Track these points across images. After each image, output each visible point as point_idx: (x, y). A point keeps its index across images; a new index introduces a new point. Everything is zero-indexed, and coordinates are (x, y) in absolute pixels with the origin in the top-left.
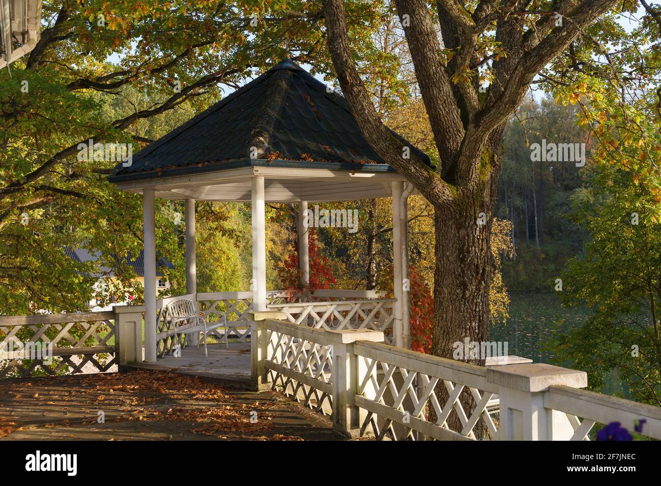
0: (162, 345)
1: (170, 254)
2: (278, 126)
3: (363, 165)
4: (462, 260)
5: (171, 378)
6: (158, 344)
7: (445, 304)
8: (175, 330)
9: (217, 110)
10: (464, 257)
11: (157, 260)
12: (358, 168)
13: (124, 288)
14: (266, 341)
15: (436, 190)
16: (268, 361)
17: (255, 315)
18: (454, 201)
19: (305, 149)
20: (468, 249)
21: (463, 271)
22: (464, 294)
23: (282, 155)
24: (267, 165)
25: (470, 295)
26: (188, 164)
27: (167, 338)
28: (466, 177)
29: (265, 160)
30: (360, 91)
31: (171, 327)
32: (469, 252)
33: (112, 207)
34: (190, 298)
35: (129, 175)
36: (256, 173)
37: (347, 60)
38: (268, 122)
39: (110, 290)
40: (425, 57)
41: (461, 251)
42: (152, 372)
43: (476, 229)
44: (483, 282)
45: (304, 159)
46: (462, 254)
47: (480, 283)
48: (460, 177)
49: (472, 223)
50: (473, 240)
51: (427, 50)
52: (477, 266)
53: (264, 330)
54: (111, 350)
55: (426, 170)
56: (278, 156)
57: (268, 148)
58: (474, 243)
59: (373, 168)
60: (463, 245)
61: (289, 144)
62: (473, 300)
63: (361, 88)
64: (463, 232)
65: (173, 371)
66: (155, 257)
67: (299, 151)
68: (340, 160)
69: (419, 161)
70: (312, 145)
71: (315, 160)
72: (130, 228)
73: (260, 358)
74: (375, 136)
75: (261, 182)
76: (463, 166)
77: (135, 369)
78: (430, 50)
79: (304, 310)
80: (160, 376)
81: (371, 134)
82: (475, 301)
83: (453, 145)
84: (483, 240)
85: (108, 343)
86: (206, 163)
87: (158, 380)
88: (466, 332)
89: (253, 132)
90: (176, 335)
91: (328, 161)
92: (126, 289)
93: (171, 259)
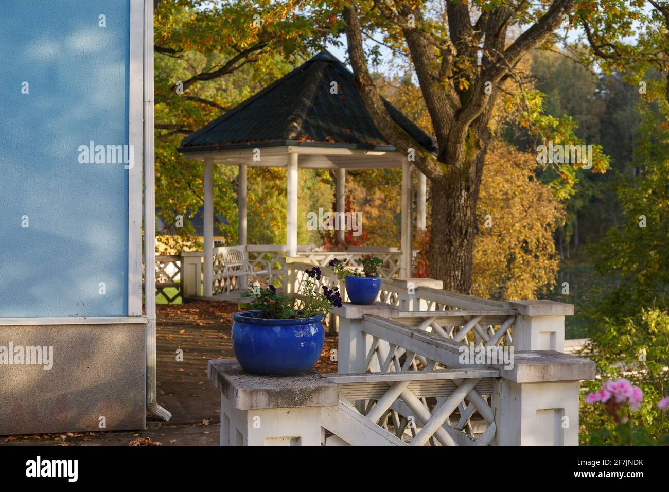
0: (217, 284)
1: (226, 211)
2: (311, 112)
3: (375, 146)
4: (450, 223)
5: (223, 306)
6: (214, 283)
7: (436, 256)
8: (227, 273)
9: (265, 94)
10: (451, 220)
11: (214, 217)
12: (372, 148)
13: (183, 241)
14: (294, 278)
15: (429, 167)
16: (295, 294)
17: (287, 258)
18: (444, 176)
19: (330, 133)
20: (454, 214)
21: (450, 231)
22: (450, 249)
23: (311, 137)
24: (299, 145)
25: (455, 250)
26: (240, 141)
27: (221, 279)
28: (454, 158)
29: (297, 142)
30: (371, 90)
31: (225, 271)
32: (455, 216)
33: (174, 167)
34: (241, 248)
35: (194, 147)
36: (290, 151)
37: (361, 66)
38: (302, 110)
39: (170, 244)
40: (422, 64)
41: (449, 215)
42: (208, 302)
43: (461, 199)
44: (465, 241)
45: (328, 141)
46: (450, 217)
47: (463, 241)
48: (451, 158)
49: (458, 194)
50: (459, 207)
51: (424, 58)
52: (461, 228)
53: (293, 270)
54: (176, 285)
55: (422, 152)
56: (308, 138)
57: (300, 132)
58: (459, 209)
59: (383, 148)
60: (451, 211)
61: (318, 128)
62: (457, 254)
63: (371, 88)
64: (451, 201)
65: (225, 302)
66: (212, 214)
67: (324, 134)
68: (357, 142)
69: (416, 145)
70: (335, 128)
71: (336, 141)
72: (189, 186)
73: (289, 291)
74: (382, 125)
75: (295, 157)
76: (451, 149)
77: (196, 300)
78: (426, 59)
79: (326, 257)
80: (215, 304)
81: (379, 123)
82: (458, 255)
83: (445, 131)
84: (467, 207)
85: (174, 279)
86: (253, 142)
87: (213, 307)
88: (450, 279)
89: (289, 118)
90: (228, 278)
91: (347, 142)
92: (185, 243)
93: (226, 215)
